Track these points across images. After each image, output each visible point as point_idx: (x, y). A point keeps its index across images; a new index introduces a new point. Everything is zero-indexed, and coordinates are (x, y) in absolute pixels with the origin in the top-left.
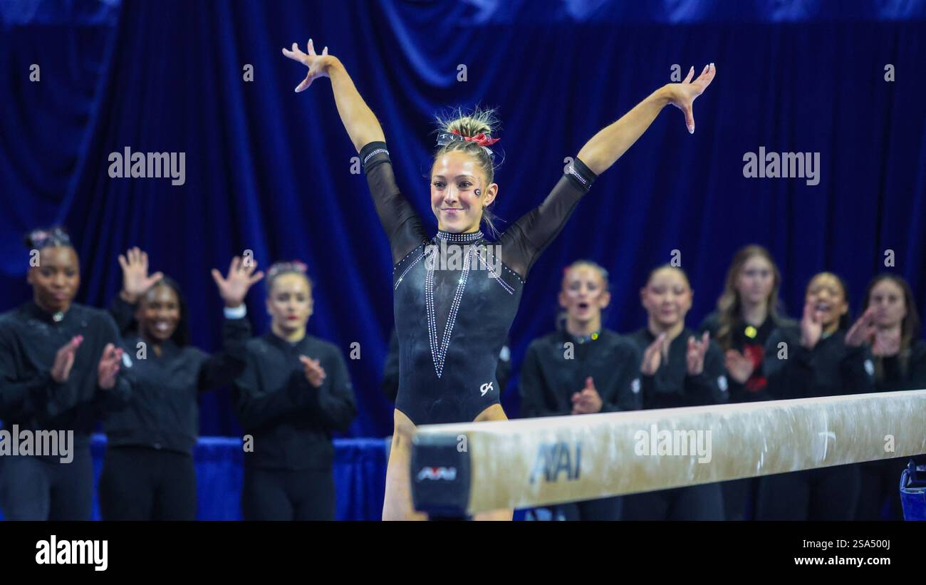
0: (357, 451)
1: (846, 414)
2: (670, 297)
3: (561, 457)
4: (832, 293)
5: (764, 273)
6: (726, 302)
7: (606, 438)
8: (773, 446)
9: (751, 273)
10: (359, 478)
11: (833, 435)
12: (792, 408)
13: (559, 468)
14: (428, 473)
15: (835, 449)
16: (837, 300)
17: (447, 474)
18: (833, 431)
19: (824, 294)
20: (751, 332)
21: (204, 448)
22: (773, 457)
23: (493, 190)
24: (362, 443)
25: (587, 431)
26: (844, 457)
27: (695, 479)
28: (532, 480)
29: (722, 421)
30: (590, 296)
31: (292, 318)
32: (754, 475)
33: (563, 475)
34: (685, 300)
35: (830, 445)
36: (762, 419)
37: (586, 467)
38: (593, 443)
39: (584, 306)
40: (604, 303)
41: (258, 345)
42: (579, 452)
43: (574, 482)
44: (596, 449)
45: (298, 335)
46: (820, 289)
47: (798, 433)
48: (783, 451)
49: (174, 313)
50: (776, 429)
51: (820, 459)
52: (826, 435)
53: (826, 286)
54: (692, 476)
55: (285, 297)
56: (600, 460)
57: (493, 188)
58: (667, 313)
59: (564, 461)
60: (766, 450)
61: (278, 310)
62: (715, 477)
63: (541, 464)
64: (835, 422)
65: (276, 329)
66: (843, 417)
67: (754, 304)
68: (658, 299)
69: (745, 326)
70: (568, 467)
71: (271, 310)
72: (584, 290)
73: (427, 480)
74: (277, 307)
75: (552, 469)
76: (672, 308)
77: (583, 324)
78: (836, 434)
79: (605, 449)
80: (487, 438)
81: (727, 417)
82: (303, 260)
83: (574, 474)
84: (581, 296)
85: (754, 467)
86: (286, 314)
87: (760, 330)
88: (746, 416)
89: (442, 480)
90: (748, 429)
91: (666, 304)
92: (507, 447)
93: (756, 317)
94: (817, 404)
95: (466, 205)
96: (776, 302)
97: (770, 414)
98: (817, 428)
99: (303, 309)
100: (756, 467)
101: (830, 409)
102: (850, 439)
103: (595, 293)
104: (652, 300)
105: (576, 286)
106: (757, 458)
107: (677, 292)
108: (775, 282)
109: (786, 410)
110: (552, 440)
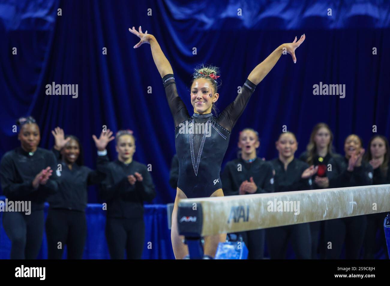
0: (154, 209)
1: (361, 194)
2: (288, 145)
3: (241, 212)
4: (355, 143)
5: (326, 135)
6: (310, 147)
7: (260, 204)
8: (330, 207)
9: (321, 135)
10: (155, 220)
11: (355, 203)
12: (338, 191)
13: (240, 217)
14: (185, 219)
15: (356, 209)
16: (357, 146)
17: (193, 219)
18: (355, 201)
19: (352, 144)
20: (321, 160)
21: (89, 209)
22: (330, 212)
23: (217, 96)
24: (157, 206)
25: (252, 201)
26: (360, 212)
27: (297, 221)
28: (228, 222)
29: (309, 197)
30: (251, 143)
31: (127, 154)
32: (322, 220)
33: (241, 220)
34: (294, 147)
35: (354, 207)
36: (326, 196)
37: (251, 216)
38: (254, 206)
39: (248, 147)
40: (257, 146)
41: (112, 165)
42: (248, 210)
43: (246, 223)
44: (255, 209)
45: (129, 161)
46: (351, 141)
47: (341, 201)
48: (334, 209)
49: (77, 151)
50: (331, 200)
51: (350, 213)
52: (353, 203)
53: (353, 140)
54: (296, 220)
55: (124, 145)
56: (257, 214)
57: (217, 95)
58: (287, 152)
59: (242, 214)
60: (327, 209)
61: (121, 150)
62: (306, 221)
63: (233, 215)
64: (356, 198)
65: (120, 159)
66: (360, 195)
67: (322, 148)
68: (283, 146)
69: (318, 157)
70: (243, 216)
71: (118, 150)
72: (248, 140)
73: (184, 222)
74: (120, 149)
75: (237, 217)
76: (289, 150)
77: (248, 154)
78: (357, 202)
79: (259, 209)
80: (210, 204)
81: (310, 195)
82: (131, 129)
83: (247, 219)
84: (247, 143)
85: (322, 216)
86: (124, 152)
87: (325, 159)
88: (319, 195)
89: (190, 222)
90: (320, 200)
91: (286, 148)
92: (218, 208)
93: (323, 153)
94: (349, 190)
95: (206, 100)
96: (331, 147)
97: (329, 194)
98: (348, 200)
99: (131, 150)
100: (323, 216)
101: (354, 192)
102: (363, 204)
103: (253, 142)
104: (280, 146)
105: (245, 139)
106: (323, 212)
107: (291, 143)
108: (331, 139)
109: (335, 192)
110: (237, 205)
